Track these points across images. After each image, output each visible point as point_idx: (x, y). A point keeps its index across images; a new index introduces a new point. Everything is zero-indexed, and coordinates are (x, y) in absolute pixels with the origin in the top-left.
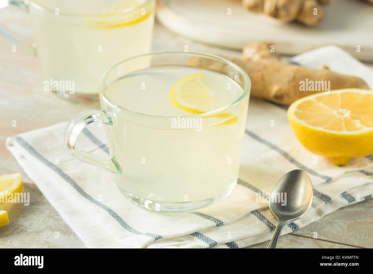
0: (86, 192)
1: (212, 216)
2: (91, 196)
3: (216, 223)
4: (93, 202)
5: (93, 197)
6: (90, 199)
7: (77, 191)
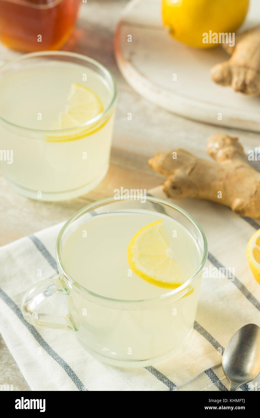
0: (43, 337)
1: (166, 376)
2: (49, 344)
3: (169, 387)
4: (49, 353)
5: (51, 345)
6: (47, 350)
7: (34, 338)
